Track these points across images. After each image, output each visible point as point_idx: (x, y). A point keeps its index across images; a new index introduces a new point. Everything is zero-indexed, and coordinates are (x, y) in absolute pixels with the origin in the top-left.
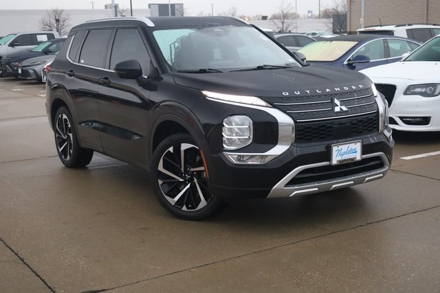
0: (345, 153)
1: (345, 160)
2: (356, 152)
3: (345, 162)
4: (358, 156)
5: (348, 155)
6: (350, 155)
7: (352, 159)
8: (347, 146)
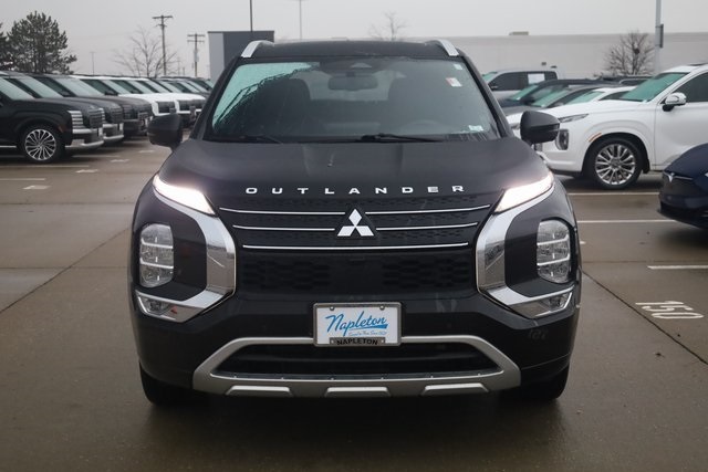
0: (354, 325)
1: (350, 340)
2: (385, 326)
3: (351, 344)
4: (391, 336)
5: (361, 331)
6: (368, 330)
7: (374, 341)
8: (360, 310)
